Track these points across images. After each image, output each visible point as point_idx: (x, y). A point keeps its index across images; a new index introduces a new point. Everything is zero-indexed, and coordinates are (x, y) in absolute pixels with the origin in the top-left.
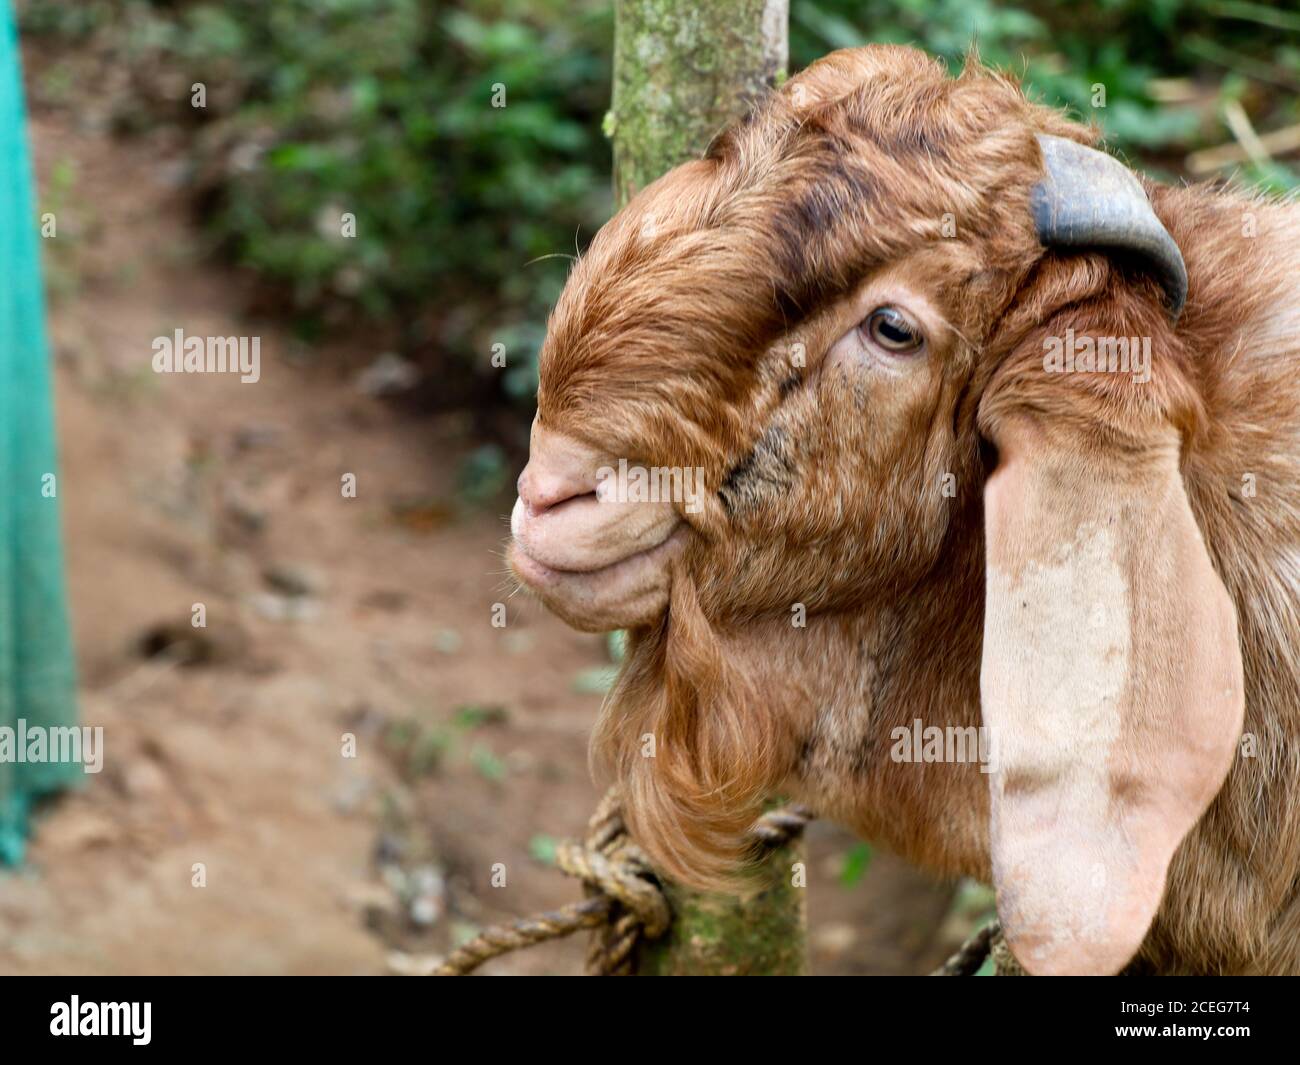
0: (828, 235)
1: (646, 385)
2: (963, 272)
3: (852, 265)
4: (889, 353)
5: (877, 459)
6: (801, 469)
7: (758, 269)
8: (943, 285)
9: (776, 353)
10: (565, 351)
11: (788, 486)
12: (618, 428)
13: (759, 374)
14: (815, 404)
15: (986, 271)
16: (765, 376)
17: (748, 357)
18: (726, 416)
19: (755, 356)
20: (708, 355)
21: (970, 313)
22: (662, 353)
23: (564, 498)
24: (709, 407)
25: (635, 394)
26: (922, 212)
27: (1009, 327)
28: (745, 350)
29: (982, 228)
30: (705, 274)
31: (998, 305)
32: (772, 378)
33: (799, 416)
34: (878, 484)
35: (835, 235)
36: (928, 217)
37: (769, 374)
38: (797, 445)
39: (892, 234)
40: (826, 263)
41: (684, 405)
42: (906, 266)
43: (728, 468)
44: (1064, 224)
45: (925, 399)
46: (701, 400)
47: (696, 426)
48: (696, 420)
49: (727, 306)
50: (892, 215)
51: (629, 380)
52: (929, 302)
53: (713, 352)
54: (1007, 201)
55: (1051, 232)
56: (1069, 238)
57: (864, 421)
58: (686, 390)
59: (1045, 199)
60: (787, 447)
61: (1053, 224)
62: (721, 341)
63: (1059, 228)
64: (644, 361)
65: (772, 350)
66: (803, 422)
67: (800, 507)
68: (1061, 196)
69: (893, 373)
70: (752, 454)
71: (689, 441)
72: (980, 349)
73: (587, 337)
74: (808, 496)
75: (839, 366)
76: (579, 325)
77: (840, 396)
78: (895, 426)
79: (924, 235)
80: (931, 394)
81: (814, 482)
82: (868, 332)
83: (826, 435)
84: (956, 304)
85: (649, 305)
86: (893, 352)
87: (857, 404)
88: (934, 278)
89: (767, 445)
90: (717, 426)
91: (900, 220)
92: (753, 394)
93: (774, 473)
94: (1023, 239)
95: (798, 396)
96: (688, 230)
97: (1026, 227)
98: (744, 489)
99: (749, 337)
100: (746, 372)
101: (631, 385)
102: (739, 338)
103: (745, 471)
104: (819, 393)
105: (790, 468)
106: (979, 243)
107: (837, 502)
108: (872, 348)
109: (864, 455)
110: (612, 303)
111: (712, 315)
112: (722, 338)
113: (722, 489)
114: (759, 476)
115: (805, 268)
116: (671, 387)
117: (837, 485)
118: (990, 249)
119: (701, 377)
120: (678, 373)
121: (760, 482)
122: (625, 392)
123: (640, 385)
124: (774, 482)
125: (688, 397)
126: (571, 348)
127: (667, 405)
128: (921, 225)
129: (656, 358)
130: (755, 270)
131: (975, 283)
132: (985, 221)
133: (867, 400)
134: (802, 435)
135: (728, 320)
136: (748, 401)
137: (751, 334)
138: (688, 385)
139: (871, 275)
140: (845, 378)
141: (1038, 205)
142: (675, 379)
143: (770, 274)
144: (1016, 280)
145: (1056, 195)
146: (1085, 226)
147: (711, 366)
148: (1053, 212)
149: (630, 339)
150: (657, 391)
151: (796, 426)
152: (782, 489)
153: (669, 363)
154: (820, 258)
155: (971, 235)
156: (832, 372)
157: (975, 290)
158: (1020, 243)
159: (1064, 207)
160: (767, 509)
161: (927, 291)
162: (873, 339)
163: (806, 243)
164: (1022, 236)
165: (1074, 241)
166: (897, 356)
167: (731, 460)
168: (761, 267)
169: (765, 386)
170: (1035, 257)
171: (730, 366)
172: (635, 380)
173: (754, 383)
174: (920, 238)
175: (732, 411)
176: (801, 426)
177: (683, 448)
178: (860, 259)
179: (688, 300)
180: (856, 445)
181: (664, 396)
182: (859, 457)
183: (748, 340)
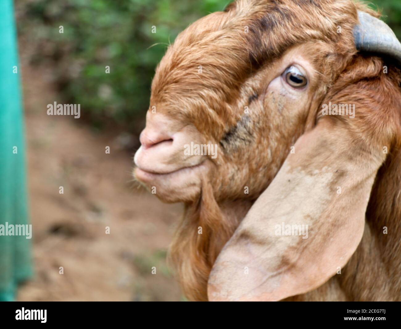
0: (272, 33)
1: (195, 91)
2: (325, 52)
3: (281, 45)
4: (293, 88)
5: (286, 135)
6: (255, 135)
7: (243, 46)
8: (316, 57)
9: (248, 84)
10: (163, 77)
11: (250, 142)
12: (182, 109)
13: (240, 93)
14: (262, 107)
15: (335, 53)
16: (243, 94)
17: (236, 84)
18: (226, 109)
19: (240, 84)
20: (220, 81)
21: (327, 69)
22: (201, 78)
23: (159, 141)
24: (220, 105)
25: (189, 95)
26: (310, 27)
27: (343, 78)
28: (236, 81)
29: (334, 38)
30: (221, 48)
31: (339, 68)
32: (246, 95)
33: (255, 112)
34: (285, 146)
35: (274, 33)
36: (313, 29)
37: (245, 93)
38: (254, 124)
39: (298, 34)
40: (271, 43)
41: (209, 101)
42: (303, 47)
43: (225, 132)
44: (366, 41)
45: (305, 108)
46: (216, 101)
47: (213, 111)
48: (213, 108)
49: (229, 61)
50: (298, 27)
51: (188, 89)
52: (311, 63)
53: (223, 80)
54: (344, 28)
55: (360, 44)
56: (368, 48)
57: (281, 118)
58: (210, 95)
59: (359, 31)
60: (250, 125)
61: (361, 41)
62: (226, 76)
63: (363, 43)
64: (195, 81)
65: (247, 82)
66: (257, 114)
67: (254, 152)
68: (365, 31)
69: (294, 97)
70: (236, 127)
71: (210, 117)
72: (330, 86)
73: (172, 71)
74: (258, 147)
75: (273, 93)
76: (169, 67)
77: (272, 106)
78: (294, 120)
79: (311, 36)
80: (307, 106)
81: (260, 142)
82: (285, 79)
83: (266, 122)
84: (321, 65)
85: (197, 59)
86: (295, 87)
87: (278, 110)
88: (314, 53)
89: (242, 123)
90: (222, 112)
91: (301, 29)
92: (238, 101)
93: (244, 136)
94: (349, 44)
95: (256, 103)
96: (215, 29)
97: (351, 40)
98: (231, 142)
99: (238, 75)
100: (235, 91)
101: (188, 91)
102: (233, 75)
103: (232, 134)
104: (264, 103)
105: (250, 134)
106: (332, 44)
107: (269, 151)
108: (286, 86)
109: (281, 133)
110: (182, 58)
111: (223, 65)
112: (226, 75)
113: (221, 141)
114: (238, 137)
115: (261, 45)
116: (205, 93)
117: (269, 144)
118: (336, 46)
119: (217, 90)
120: (208, 87)
121: (238, 140)
122: (185, 94)
123: (192, 91)
124: (244, 140)
125: (211, 98)
126: (165, 76)
127: (203, 101)
128: (309, 32)
129: (200, 80)
130: (241, 46)
131: (329, 57)
132: (335, 35)
133: (283, 109)
134: (256, 120)
135: (229, 67)
136: (236, 104)
137: (238, 74)
138: (212, 93)
139: (288, 50)
140: (274, 99)
141: (356, 33)
142: (207, 90)
143: (247, 48)
144: (346, 60)
145: (363, 30)
146: (374, 43)
147: (222, 86)
148: (361, 36)
149: (190, 72)
150: (199, 94)
151: (254, 116)
152: (247, 143)
153: (205, 82)
154: (268, 41)
155: (329, 40)
156: (269, 95)
157: (329, 60)
158: (348, 46)
159: (366, 35)
160: (241, 151)
161: (310, 59)
162: (287, 82)
163: (262, 35)
164: (350, 43)
165: (370, 48)
166: (296, 89)
167: (226, 129)
168: (243, 45)
169: (243, 98)
170: (354, 53)
171: (229, 87)
172: (190, 88)
173: (238, 96)
174: (309, 37)
175: (228, 107)
176: (256, 116)
177: (207, 120)
178: (285, 42)
179: (213, 58)
180: (278, 128)
181: (202, 97)
182: (278, 133)
183: (237, 76)
